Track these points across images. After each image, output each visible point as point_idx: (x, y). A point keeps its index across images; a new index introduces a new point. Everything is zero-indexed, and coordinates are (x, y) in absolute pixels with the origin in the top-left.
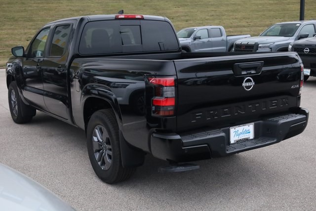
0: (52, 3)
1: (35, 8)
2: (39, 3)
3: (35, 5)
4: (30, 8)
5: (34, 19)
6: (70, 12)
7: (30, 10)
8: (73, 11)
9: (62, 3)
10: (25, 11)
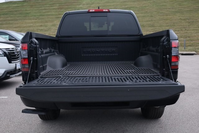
0: (170, 16)
1: (158, 19)
2: (161, 16)
3: (158, 17)
4: (155, 19)
5: (155, 25)
6: (180, 21)
7: (154, 20)
8: (182, 20)
9: (176, 15)
10: (152, 20)
